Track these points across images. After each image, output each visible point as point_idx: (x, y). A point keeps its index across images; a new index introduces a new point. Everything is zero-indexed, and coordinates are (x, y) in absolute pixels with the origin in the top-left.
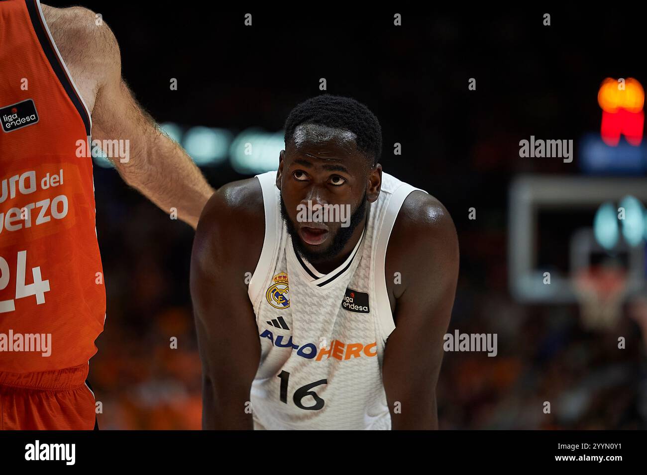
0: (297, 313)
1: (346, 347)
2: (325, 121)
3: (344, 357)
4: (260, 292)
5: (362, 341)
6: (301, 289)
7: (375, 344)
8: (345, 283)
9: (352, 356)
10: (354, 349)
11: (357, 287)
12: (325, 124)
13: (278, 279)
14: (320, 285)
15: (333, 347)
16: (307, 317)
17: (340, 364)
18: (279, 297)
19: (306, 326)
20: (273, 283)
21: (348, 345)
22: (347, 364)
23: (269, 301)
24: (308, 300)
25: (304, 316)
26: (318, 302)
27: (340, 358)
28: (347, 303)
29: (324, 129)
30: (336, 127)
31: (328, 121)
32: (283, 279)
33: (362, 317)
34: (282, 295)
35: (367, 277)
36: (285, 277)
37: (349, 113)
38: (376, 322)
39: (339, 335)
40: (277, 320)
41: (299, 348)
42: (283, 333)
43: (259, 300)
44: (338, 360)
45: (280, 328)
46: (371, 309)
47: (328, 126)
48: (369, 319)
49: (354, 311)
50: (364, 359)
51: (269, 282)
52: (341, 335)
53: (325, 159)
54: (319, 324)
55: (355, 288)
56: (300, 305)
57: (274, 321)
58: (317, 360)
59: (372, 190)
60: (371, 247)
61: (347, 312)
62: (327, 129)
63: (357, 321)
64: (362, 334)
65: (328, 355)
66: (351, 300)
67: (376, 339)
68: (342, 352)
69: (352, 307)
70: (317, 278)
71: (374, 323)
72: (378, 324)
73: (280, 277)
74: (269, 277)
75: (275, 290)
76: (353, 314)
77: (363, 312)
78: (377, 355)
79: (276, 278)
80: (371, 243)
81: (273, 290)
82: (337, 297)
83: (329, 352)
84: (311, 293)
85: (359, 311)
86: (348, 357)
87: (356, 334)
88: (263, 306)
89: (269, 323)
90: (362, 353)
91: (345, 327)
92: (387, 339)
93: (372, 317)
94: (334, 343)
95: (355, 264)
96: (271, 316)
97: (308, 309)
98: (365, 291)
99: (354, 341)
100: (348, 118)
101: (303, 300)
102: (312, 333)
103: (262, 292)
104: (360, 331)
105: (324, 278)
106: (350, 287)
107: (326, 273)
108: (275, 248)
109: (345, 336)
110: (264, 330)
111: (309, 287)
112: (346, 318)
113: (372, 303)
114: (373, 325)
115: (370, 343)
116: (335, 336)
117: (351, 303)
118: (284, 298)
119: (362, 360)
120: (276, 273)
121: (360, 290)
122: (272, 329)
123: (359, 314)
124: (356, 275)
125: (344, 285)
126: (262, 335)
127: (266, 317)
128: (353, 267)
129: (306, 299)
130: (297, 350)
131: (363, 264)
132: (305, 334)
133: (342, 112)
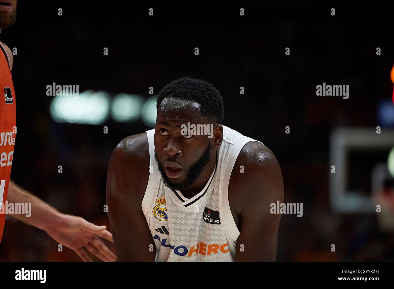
0: (172, 224)
1: (207, 247)
2: (179, 96)
3: (207, 253)
4: (149, 210)
5: (218, 243)
6: (174, 208)
7: (227, 244)
8: (203, 204)
9: (212, 253)
10: (213, 248)
11: (212, 207)
12: (179, 97)
13: (160, 201)
14: (186, 206)
15: (199, 247)
16: (178, 227)
17: (204, 258)
18: (162, 213)
19: (178, 233)
20: (157, 204)
21: (209, 245)
22: (209, 258)
23: (155, 216)
24: (179, 215)
25: (177, 226)
26: (185, 217)
27: (204, 254)
28: (206, 217)
29: (178, 101)
30: (187, 99)
31: (181, 95)
32: (163, 201)
33: (216, 227)
34: (163, 212)
35: (217, 200)
36: (164, 200)
37: (197, 89)
38: (225, 230)
39: (202, 239)
40: (162, 228)
41: (175, 248)
42: (166, 237)
43: (148, 215)
44: (203, 255)
45: (164, 234)
46: (222, 222)
47: (181, 99)
48: (221, 229)
49: (211, 223)
50: (221, 255)
51: (154, 204)
52: (204, 239)
53: (178, 121)
54: (187, 232)
55: (210, 208)
56: (173, 219)
57: (160, 229)
58: (188, 256)
59: (215, 141)
60: (219, 180)
61: (207, 223)
62: (180, 101)
63: (213, 230)
64: (217, 238)
65: (196, 252)
66: (209, 216)
67: (227, 241)
68: (205, 250)
69: (209, 220)
70: (183, 201)
71: (225, 231)
72: (227, 231)
73: (161, 200)
74: (154, 200)
75: (158, 209)
76: (210, 225)
77: (216, 223)
78: (229, 251)
79: (158, 201)
80: (219, 178)
81: (157, 209)
82: (198, 213)
83: (197, 250)
84: (181, 211)
85: (214, 223)
86: (209, 253)
87: (213, 238)
88: (151, 220)
89: (156, 230)
90: (219, 251)
91: (206, 234)
92: (237, 241)
93: (223, 227)
94: (200, 244)
95: (209, 191)
96: (157, 226)
97: (179, 221)
98: (216, 210)
99: (212, 243)
100: (195, 93)
101: (175, 216)
102: (183, 238)
103: (150, 210)
104: (216, 236)
105: (188, 201)
106: (208, 207)
107: (189, 197)
108: (157, 180)
109: (206, 240)
110: (155, 235)
111: (179, 207)
112: (206, 228)
113: (221, 218)
114: (224, 232)
115: (223, 244)
116: (200, 239)
117: (208, 218)
118: (165, 214)
119: (219, 255)
120: (158, 198)
121: (213, 209)
122: (159, 234)
123: (214, 225)
124: (211, 199)
125: (203, 206)
126: (154, 238)
127: (154, 226)
128: (209, 193)
129: (177, 215)
130: (173, 250)
131: (214, 192)
132: (178, 238)
133: (192, 89)
